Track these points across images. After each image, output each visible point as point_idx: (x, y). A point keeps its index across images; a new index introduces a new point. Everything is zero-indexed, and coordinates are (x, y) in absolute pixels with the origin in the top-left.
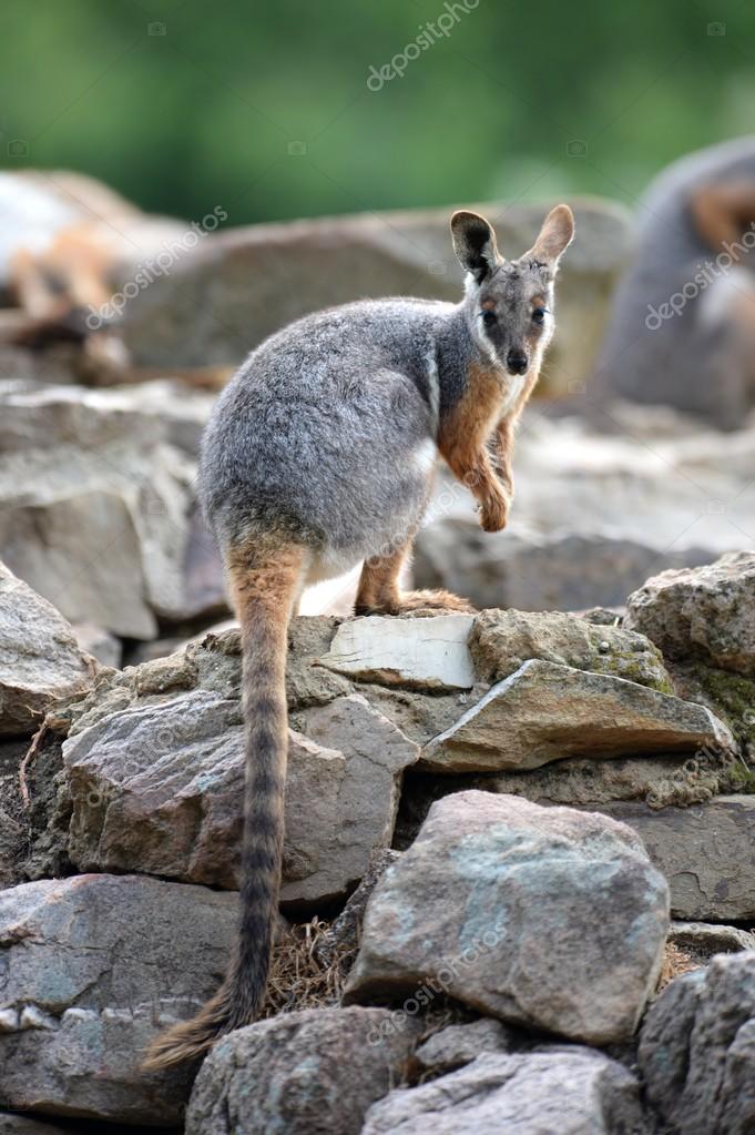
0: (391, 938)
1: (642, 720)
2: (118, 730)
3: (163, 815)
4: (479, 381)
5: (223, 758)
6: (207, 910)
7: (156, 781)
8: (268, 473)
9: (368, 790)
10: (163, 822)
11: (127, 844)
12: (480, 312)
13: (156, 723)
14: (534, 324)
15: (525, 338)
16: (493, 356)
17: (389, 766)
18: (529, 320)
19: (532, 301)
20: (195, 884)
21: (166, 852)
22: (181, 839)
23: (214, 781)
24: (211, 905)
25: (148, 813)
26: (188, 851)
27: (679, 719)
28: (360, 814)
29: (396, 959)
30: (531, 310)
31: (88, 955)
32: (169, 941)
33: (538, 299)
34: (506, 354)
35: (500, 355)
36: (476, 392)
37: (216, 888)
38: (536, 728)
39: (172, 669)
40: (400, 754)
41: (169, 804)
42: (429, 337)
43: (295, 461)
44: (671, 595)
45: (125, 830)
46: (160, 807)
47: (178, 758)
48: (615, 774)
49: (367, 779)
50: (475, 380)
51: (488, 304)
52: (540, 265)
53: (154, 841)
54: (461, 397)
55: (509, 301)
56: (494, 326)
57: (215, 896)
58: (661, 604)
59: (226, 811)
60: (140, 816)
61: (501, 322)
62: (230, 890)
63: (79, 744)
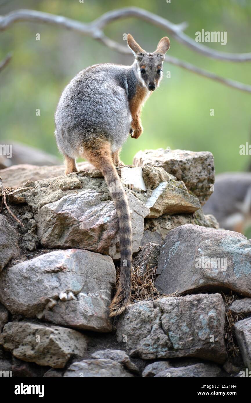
0: (213, 272)
1: (186, 203)
2: (71, 201)
3: (93, 230)
4: (140, 91)
5: (108, 212)
6: (103, 261)
7: (88, 219)
8: (97, 118)
9: (138, 223)
10: (92, 232)
11: (76, 239)
12: (140, 69)
13: (83, 200)
14: (158, 74)
15: (154, 79)
16: (144, 84)
17: (143, 216)
18: (156, 73)
19: (157, 67)
20: (99, 253)
21: (90, 242)
22: (97, 238)
23: (109, 219)
24: (104, 260)
25: (88, 229)
26: (98, 242)
27: (194, 203)
28: (137, 231)
29: (216, 278)
30: (157, 70)
31: (81, 275)
32: (97, 271)
33: (159, 66)
34: (148, 84)
35: (146, 84)
36: (139, 95)
37: (103, 254)
38: (167, 205)
39: (75, 182)
40: (145, 212)
41: (94, 226)
42: (125, 76)
43: (106, 114)
44: (169, 163)
45: (77, 235)
46: (91, 227)
47: (93, 211)
48: (177, 220)
49: (137, 219)
50: (139, 90)
51: (143, 67)
52: (161, 55)
53: (87, 238)
54: (134, 96)
55: (150, 66)
56: (144, 74)
57: (104, 256)
58: (165, 166)
59: (112, 229)
60: (86, 230)
61: (147, 73)
62: (107, 255)
63: (59, 206)
